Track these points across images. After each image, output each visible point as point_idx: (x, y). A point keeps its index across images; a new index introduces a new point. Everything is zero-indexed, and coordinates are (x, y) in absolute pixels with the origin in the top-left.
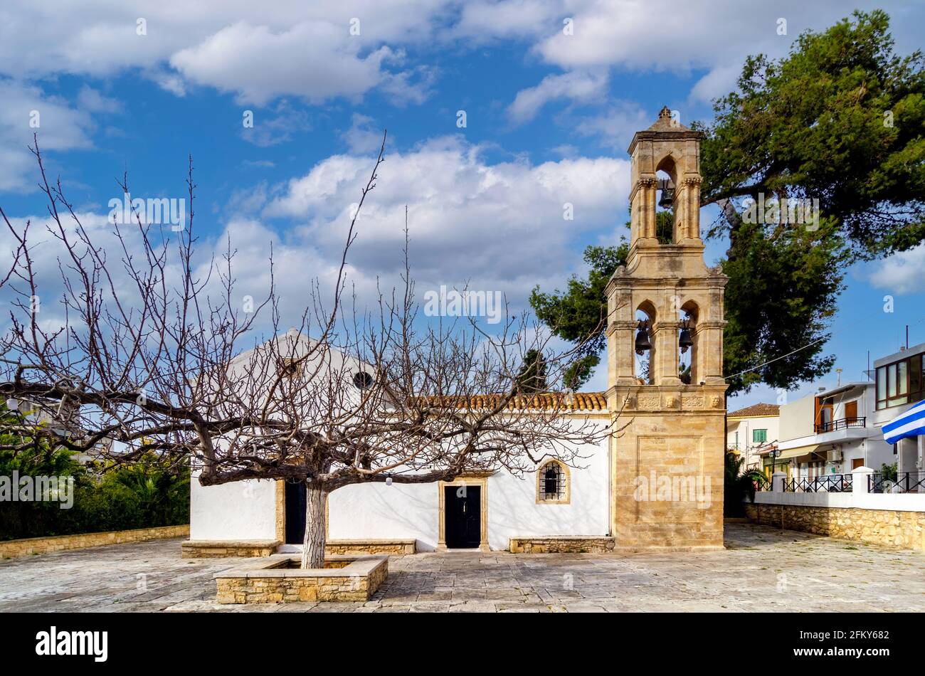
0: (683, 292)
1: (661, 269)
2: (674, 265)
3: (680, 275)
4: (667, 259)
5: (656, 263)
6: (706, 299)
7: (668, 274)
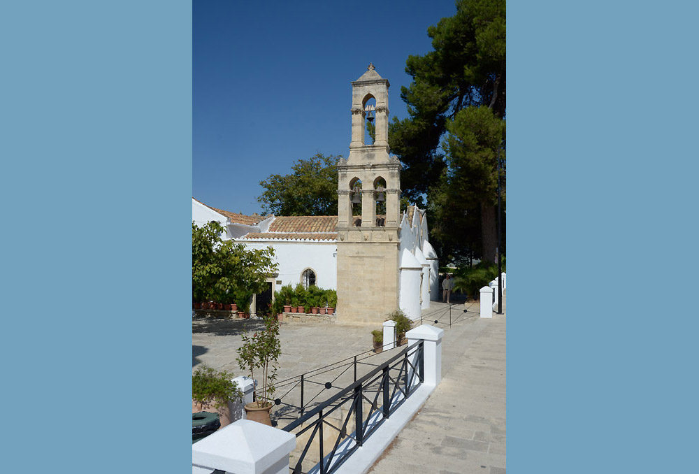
0: (375, 172)
1: (363, 159)
2: (371, 157)
3: (373, 162)
4: (366, 153)
5: (360, 156)
6: (388, 175)
7: (366, 162)
